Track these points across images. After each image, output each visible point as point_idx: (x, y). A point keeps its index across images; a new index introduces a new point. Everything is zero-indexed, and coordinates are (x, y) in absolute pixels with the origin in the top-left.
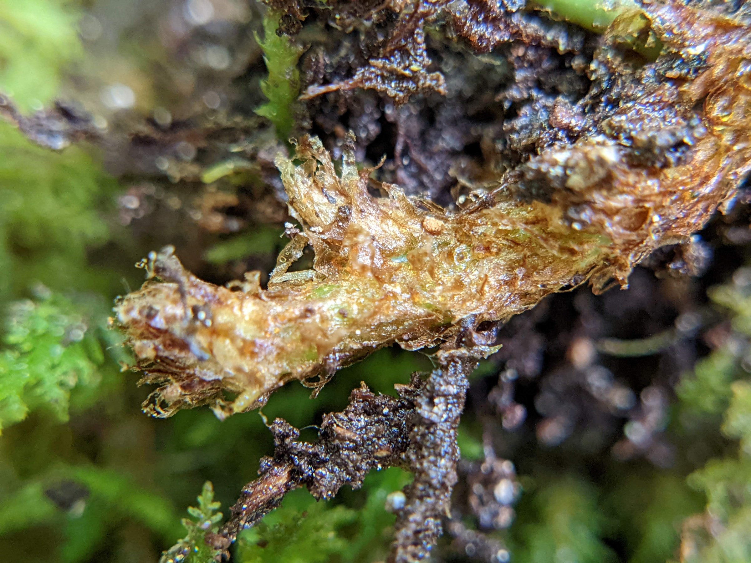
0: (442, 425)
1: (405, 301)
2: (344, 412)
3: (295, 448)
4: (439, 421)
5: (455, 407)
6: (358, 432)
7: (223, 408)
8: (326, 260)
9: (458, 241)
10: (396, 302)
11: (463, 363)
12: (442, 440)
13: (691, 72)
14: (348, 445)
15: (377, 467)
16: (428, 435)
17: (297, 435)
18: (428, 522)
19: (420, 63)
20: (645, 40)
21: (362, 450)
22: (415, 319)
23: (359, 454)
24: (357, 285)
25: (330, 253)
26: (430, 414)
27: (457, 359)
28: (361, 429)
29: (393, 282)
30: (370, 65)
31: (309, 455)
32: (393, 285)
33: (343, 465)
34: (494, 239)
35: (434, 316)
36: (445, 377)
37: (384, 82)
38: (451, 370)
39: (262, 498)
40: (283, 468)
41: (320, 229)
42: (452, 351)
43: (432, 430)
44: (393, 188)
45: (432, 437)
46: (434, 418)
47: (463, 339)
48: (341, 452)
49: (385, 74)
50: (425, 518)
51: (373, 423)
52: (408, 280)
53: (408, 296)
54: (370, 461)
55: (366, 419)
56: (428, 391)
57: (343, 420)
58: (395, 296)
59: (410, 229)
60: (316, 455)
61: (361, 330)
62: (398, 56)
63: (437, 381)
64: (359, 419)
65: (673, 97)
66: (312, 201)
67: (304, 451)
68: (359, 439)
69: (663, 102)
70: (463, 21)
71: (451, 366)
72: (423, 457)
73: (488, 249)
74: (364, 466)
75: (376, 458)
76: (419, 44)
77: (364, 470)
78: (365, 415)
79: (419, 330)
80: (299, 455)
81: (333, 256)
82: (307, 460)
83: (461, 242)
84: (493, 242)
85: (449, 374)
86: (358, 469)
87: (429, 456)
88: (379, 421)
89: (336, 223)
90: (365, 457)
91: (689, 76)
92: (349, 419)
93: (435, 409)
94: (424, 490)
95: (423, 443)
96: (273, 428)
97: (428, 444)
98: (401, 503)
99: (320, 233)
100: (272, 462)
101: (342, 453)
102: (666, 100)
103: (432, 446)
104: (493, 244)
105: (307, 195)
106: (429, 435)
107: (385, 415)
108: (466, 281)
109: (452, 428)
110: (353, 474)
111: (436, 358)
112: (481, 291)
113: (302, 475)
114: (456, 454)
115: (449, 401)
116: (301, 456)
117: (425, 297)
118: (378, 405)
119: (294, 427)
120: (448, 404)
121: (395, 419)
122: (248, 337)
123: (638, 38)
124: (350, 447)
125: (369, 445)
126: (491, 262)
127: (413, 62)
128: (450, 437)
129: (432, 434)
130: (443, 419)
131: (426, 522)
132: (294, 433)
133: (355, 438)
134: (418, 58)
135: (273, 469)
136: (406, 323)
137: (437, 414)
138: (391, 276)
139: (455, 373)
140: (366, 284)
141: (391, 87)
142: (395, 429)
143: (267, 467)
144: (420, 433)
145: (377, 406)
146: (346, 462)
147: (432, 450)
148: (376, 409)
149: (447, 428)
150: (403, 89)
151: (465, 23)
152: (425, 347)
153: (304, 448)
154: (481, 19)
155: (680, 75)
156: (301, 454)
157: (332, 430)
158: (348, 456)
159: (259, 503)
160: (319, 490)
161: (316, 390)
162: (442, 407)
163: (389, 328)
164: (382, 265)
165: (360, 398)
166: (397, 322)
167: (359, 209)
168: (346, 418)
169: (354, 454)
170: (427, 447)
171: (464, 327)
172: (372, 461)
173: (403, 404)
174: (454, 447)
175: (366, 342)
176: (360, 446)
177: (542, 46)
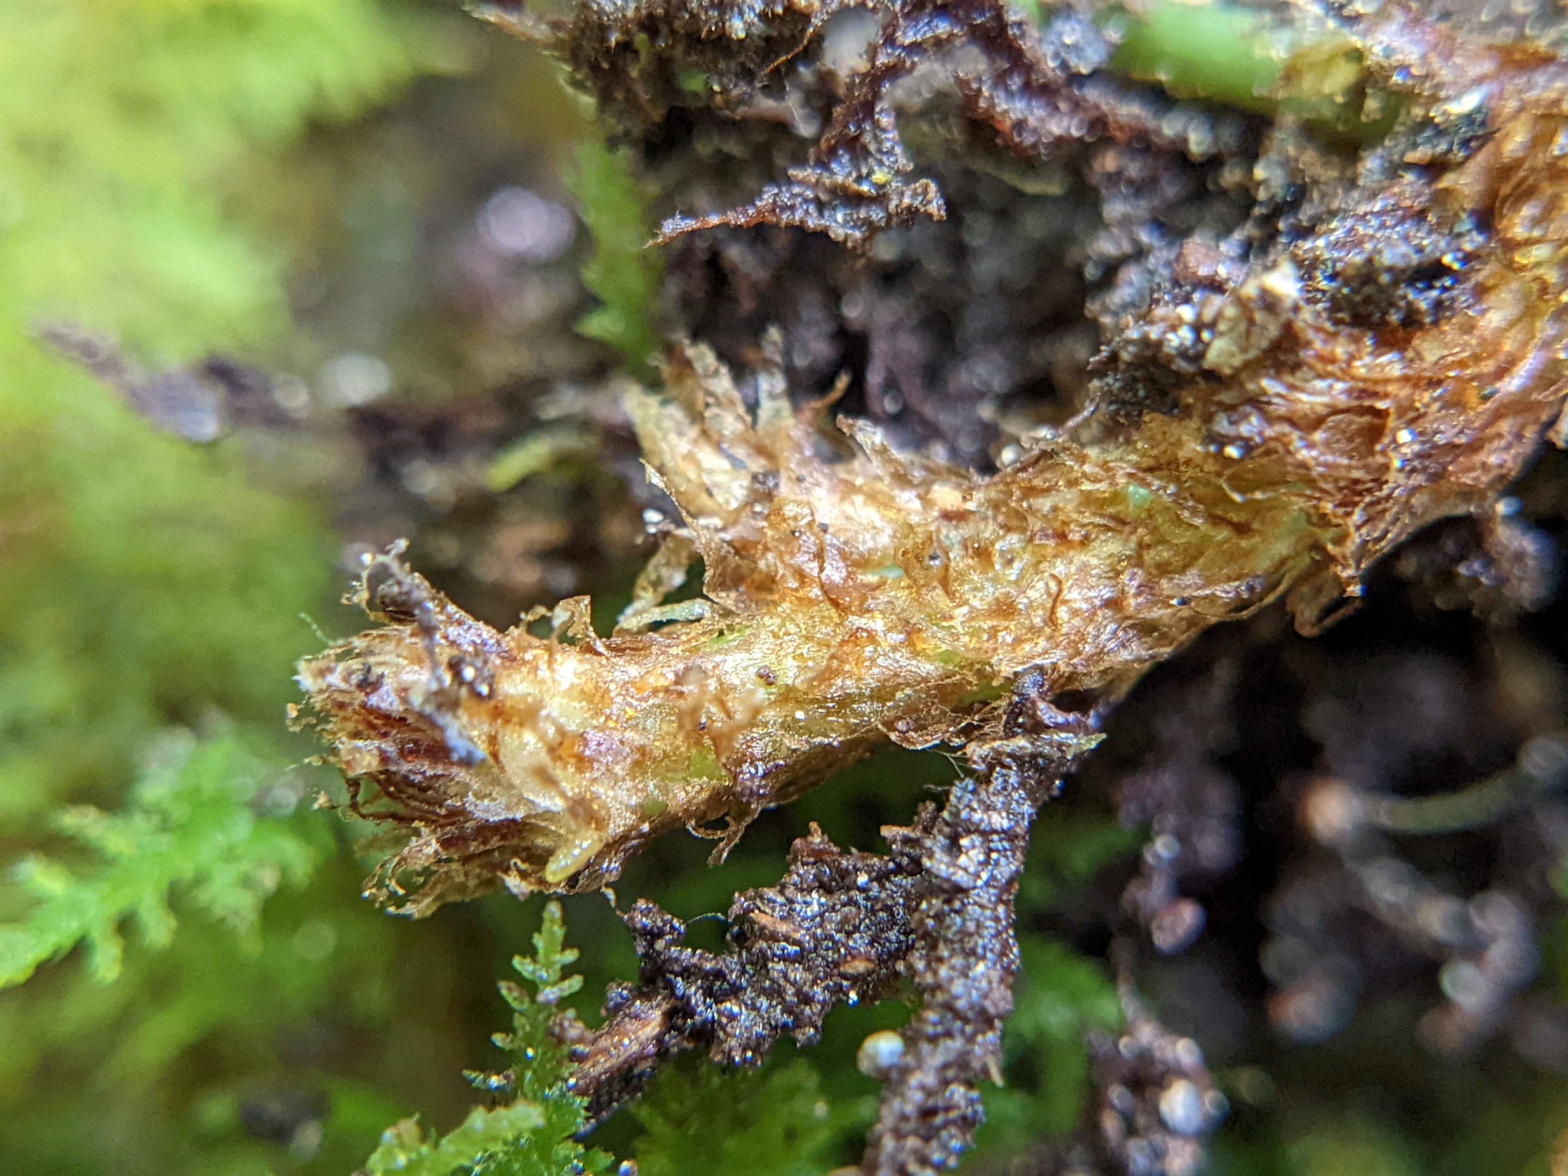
0: (978, 895)
1: (894, 649)
2: (778, 888)
3: (677, 960)
4: (971, 884)
5: (1006, 857)
6: (806, 924)
7: (524, 875)
8: (731, 580)
9: (1001, 527)
10: (875, 651)
11: (1021, 767)
12: (979, 925)
13: (1455, 147)
14: (783, 950)
15: (848, 997)
16: (949, 915)
17: (679, 933)
18: (952, 1094)
19: (889, 167)
20: (1360, 107)
21: (814, 960)
22: (919, 684)
23: (809, 969)
24: (793, 620)
25: (738, 566)
26: (951, 870)
27: (1008, 760)
28: (813, 918)
29: (868, 611)
30: (790, 182)
31: (706, 975)
32: (867, 615)
33: (775, 992)
34: (1075, 516)
35: (958, 677)
36: (983, 795)
37: (821, 214)
38: (997, 783)
39: (608, 1065)
40: (654, 1003)
41: (717, 522)
42: (996, 744)
43: (957, 905)
44: (861, 429)
45: (958, 920)
46: (961, 877)
47: (1020, 720)
48: (770, 965)
49: (823, 197)
50: (945, 1083)
51: (838, 907)
52: (900, 604)
53: (902, 637)
54: (831, 984)
55: (823, 900)
56: (947, 824)
57: (774, 902)
58: (872, 637)
59: (899, 510)
60: (719, 975)
61: (807, 713)
62: (845, 159)
63: (965, 800)
64: (808, 899)
65: (1423, 199)
66: (698, 464)
67: (695, 966)
68: (807, 938)
69: (1400, 208)
70: (975, 86)
71: (995, 775)
72: (940, 960)
73: (1062, 537)
74: (819, 992)
75: (845, 976)
76: (884, 131)
77: (819, 1002)
78: (821, 891)
79: (929, 712)
80: (686, 975)
81: (744, 571)
82: (701, 987)
83: (1008, 529)
84: (1072, 521)
85: (991, 789)
86: (807, 1000)
87: (951, 956)
88: (851, 902)
89: (748, 508)
90: (822, 974)
91: (1451, 156)
92: (787, 899)
93: (963, 860)
94: (941, 1022)
95: (939, 933)
96: (632, 919)
97: (950, 935)
98: (892, 1053)
99: (717, 530)
100: (630, 991)
101: (773, 968)
102: (1407, 203)
103: (958, 937)
104: (1072, 526)
105: (690, 457)
106: (953, 915)
107: (863, 890)
108: (1021, 603)
109: (1000, 900)
110: (797, 1010)
111: (965, 760)
112: (1051, 619)
113: (692, 1017)
114: (1012, 956)
115: (992, 845)
116: (688, 977)
117: (935, 641)
118: (847, 870)
119: (674, 915)
120: (991, 850)
121: (883, 895)
122: (572, 727)
123: (1346, 105)
124: (789, 954)
125: (827, 949)
126: (1071, 562)
127: (876, 168)
128: (997, 919)
129: (957, 912)
130: (979, 883)
131: (947, 1094)
132: (672, 927)
133: (798, 936)
134: (885, 159)
135: (633, 1004)
136: (899, 695)
137: (965, 870)
138: (864, 599)
139: (1004, 789)
140: (812, 617)
141: (836, 221)
142: (882, 915)
143: (619, 1000)
144: (932, 913)
145: (844, 874)
146: (780, 986)
147: (957, 946)
148: (843, 878)
149: (990, 901)
150: (859, 223)
151: (979, 90)
152: (943, 741)
153: (695, 960)
154: (1014, 87)
155: (1433, 155)
156: (687, 973)
157: (753, 922)
158: (785, 976)
159: (600, 1075)
160: (726, 1047)
161: (721, 845)
162: (977, 855)
163: (866, 708)
164: (845, 580)
165: (809, 856)
166: (881, 694)
167: (793, 476)
168: (780, 899)
169: (797, 969)
170: (947, 941)
171: (1021, 695)
172: (835, 984)
173: (898, 865)
174: (1006, 941)
175: (818, 740)
176: (810, 952)
177: (1154, 148)
